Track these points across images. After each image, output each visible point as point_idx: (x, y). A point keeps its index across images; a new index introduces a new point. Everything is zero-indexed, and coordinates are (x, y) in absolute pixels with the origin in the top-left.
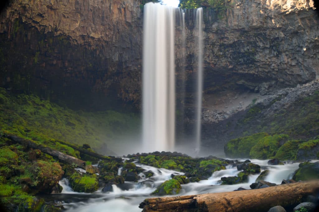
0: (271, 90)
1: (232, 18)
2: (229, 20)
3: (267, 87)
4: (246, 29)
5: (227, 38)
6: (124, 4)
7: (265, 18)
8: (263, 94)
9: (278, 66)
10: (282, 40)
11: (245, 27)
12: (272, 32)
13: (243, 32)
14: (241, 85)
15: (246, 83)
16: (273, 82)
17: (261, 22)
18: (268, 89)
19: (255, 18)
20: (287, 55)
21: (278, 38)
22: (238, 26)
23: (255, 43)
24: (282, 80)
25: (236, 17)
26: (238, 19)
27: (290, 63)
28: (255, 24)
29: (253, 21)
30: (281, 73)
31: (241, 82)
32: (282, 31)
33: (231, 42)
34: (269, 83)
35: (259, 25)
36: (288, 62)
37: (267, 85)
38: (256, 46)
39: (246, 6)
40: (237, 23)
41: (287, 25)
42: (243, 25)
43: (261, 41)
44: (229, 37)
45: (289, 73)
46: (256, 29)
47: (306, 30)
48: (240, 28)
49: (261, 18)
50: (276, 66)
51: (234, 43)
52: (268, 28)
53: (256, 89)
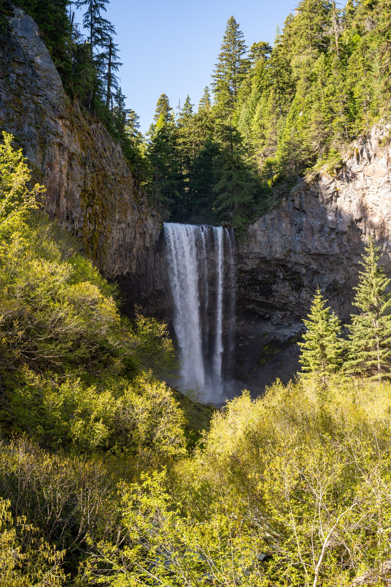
0: (284, 320)
1: (254, 244)
2: (251, 245)
3: (280, 317)
4: (268, 259)
5: (246, 264)
6: (146, 227)
7: (289, 251)
8: (275, 323)
9: (297, 299)
10: (303, 275)
11: (267, 256)
12: (294, 266)
13: (264, 260)
14: (250, 309)
15: (257, 308)
16: (288, 313)
17: (285, 255)
18: (281, 319)
19: (279, 249)
20: (306, 291)
21: (300, 273)
22: (259, 253)
23: (275, 272)
24: (298, 314)
25: (259, 244)
26: (260, 246)
27: (308, 299)
28: (277, 256)
29: (276, 252)
30: (298, 307)
31: (250, 307)
32: (305, 268)
33: (249, 268)
34: (283, 313)
35: (281, 258)
36: (307, 298)
37: (281, 315)
38: (276, 276)
39: (271, 234)
40: (259, 251)
41: (310, 263)
42: (265, 253)
43: (281, 271)
44: (248, 263)
45: (306, 308)
46: (278, 260)
47: (327, 272)
48: (261, 256)
49: (285, 251)
50: (294, 300)
51: (253, 269)
52: (291, 262)
53: (267, 316)
